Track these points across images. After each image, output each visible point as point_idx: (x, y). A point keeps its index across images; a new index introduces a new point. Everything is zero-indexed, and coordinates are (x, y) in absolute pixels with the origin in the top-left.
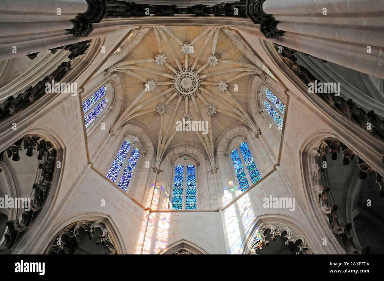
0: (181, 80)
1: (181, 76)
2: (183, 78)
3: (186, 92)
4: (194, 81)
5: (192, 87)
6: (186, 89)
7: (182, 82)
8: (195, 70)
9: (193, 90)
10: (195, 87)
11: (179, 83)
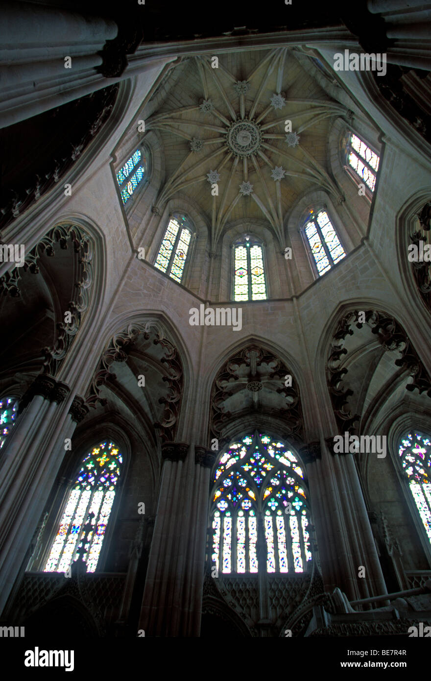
0: (252, 136)
1: (256, 139)
2: (253, 139)
3: (235, 129)
4: (240, 148)
5: (235, 140)
6: (238, 131)
7: (250, 134)
8: (249, 158)
9: (232, 138)
10: (233, 143)
11: (251, 131)
